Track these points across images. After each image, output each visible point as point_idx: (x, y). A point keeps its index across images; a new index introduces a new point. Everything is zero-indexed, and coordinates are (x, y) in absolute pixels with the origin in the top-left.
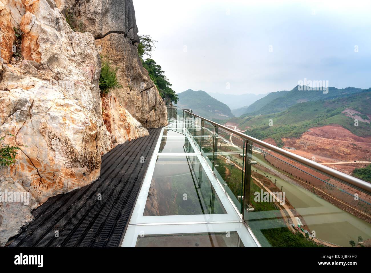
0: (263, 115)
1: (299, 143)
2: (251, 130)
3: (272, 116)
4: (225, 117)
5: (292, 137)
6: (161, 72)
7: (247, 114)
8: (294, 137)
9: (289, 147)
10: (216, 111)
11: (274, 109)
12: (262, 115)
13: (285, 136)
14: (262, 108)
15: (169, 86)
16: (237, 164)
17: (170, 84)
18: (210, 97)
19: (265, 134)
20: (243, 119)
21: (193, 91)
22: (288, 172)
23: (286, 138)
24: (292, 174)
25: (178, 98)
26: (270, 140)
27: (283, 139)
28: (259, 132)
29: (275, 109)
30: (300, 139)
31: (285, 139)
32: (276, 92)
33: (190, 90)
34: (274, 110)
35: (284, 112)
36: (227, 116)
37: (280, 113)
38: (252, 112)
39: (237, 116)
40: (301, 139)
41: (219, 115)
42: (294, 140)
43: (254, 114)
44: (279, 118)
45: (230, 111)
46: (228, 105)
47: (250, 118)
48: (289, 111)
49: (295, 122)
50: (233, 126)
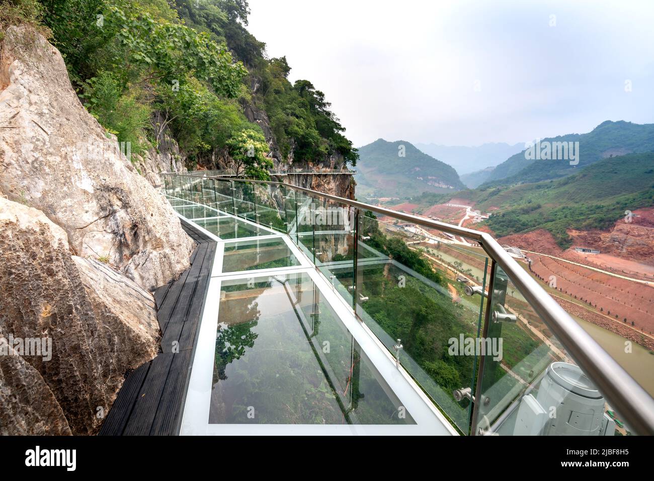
0: (525, 184)
1: (608, 239)
2: (501, 213)
3: (546, 185)
4: (448, 188)
5: (590, 228)
6: (324, 105)
7: (493, 182)
8: (596, 227)
9: (583, 248)
10: (429, 177)
11: (549, 172)
12: (523, 183)
13: (574, 225)
14: (524, 169)
15: (340, 132)
16: (472, 279)
17: (342, 127)
18: (418, 151)
19: (531, 221)
20: (484, 192)
21: (385, 141)
22: (581, 299)
23: (577, 229)
24: (590, 303)
25: (358, 156)
26: (541, 234)
27: (571, 232)
28: (518, 217)
29: (551, 172)
30: (609, 231)
31: (574, 231)
32: (555, 137)
33: (381, 140)
34: (549, 174)
35: (573, 178)
36: (451, 187)
37: (562, 179)
38: (502, 178)
39: (472, 186)
40: (612, 233)
41: (437, 185)
42: (596, 234)
43: (508, 181)
44: (563, 189)
45: (458, 177)
46: (453, 167)
47: (499, 191)
48: (584, 176)
49: (599, 196)
50: (464, 206)
